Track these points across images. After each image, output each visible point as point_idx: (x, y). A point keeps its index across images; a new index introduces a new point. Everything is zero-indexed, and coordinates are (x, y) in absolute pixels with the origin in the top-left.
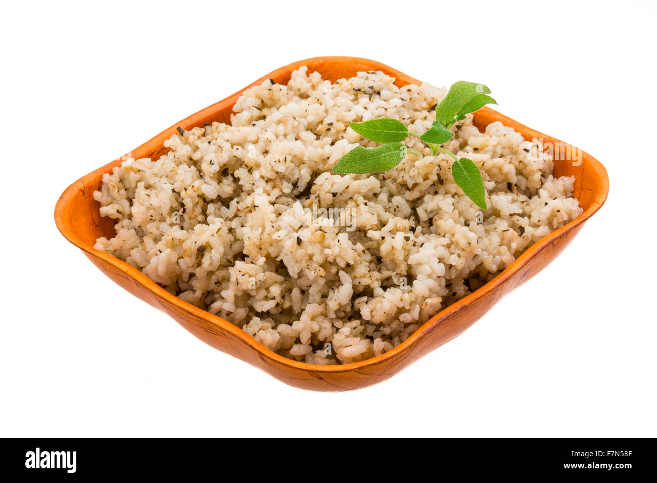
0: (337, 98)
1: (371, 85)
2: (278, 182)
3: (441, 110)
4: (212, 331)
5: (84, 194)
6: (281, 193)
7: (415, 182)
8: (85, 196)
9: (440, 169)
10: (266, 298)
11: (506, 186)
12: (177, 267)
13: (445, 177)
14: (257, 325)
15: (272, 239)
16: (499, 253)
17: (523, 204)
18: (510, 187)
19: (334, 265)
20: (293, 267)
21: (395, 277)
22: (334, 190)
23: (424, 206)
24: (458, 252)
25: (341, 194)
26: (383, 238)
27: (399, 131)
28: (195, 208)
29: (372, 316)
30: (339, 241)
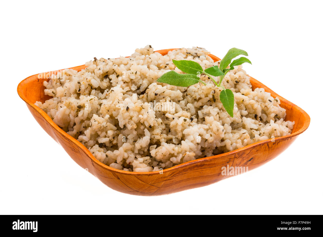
0: (177, 55)
1: (196, 52)
2: (130, 84)
3: (222, 62)
4: (74, 149)
5: (38, 81)
6: (130, 90)
7: (200, 97)
8: (39, 82)
9: (215, 92)
10: (105, 137)
11: (254, 116)
12: (68, 117)
13: (217, 97)
14: (97, 148)
15: (116, 107)
16: (236, 143)
17: (260, 126)
18: (256, 117)
19: (143, 125)
20: (121, 121)
21: (174, 139)
22: (156, 92)
23: (202, 110)
24: (211, 133)
25: (160, 95)
26: (173, 118)
27: (198, 69)
28: (85, 90)
29: (156, 155)
30: (148, 112)
